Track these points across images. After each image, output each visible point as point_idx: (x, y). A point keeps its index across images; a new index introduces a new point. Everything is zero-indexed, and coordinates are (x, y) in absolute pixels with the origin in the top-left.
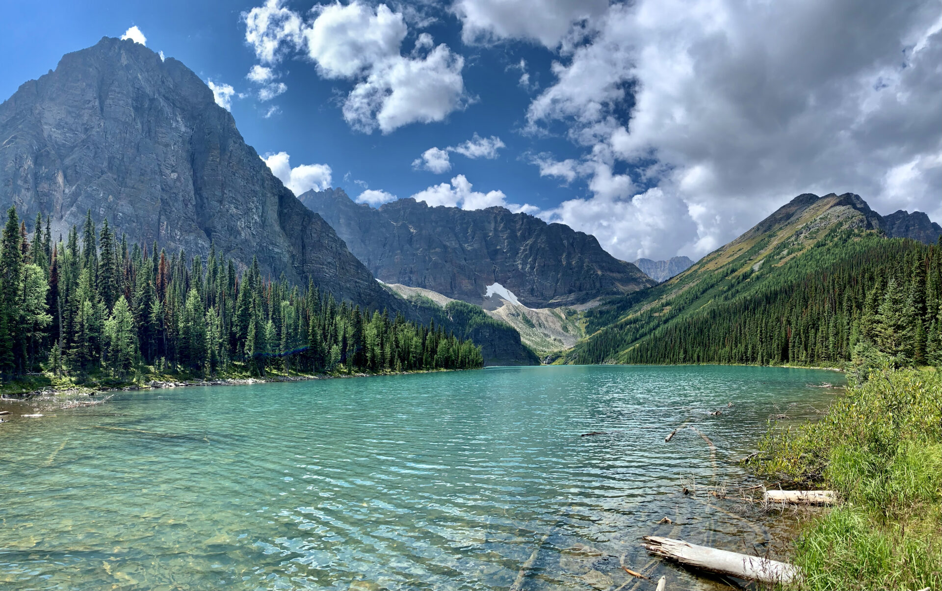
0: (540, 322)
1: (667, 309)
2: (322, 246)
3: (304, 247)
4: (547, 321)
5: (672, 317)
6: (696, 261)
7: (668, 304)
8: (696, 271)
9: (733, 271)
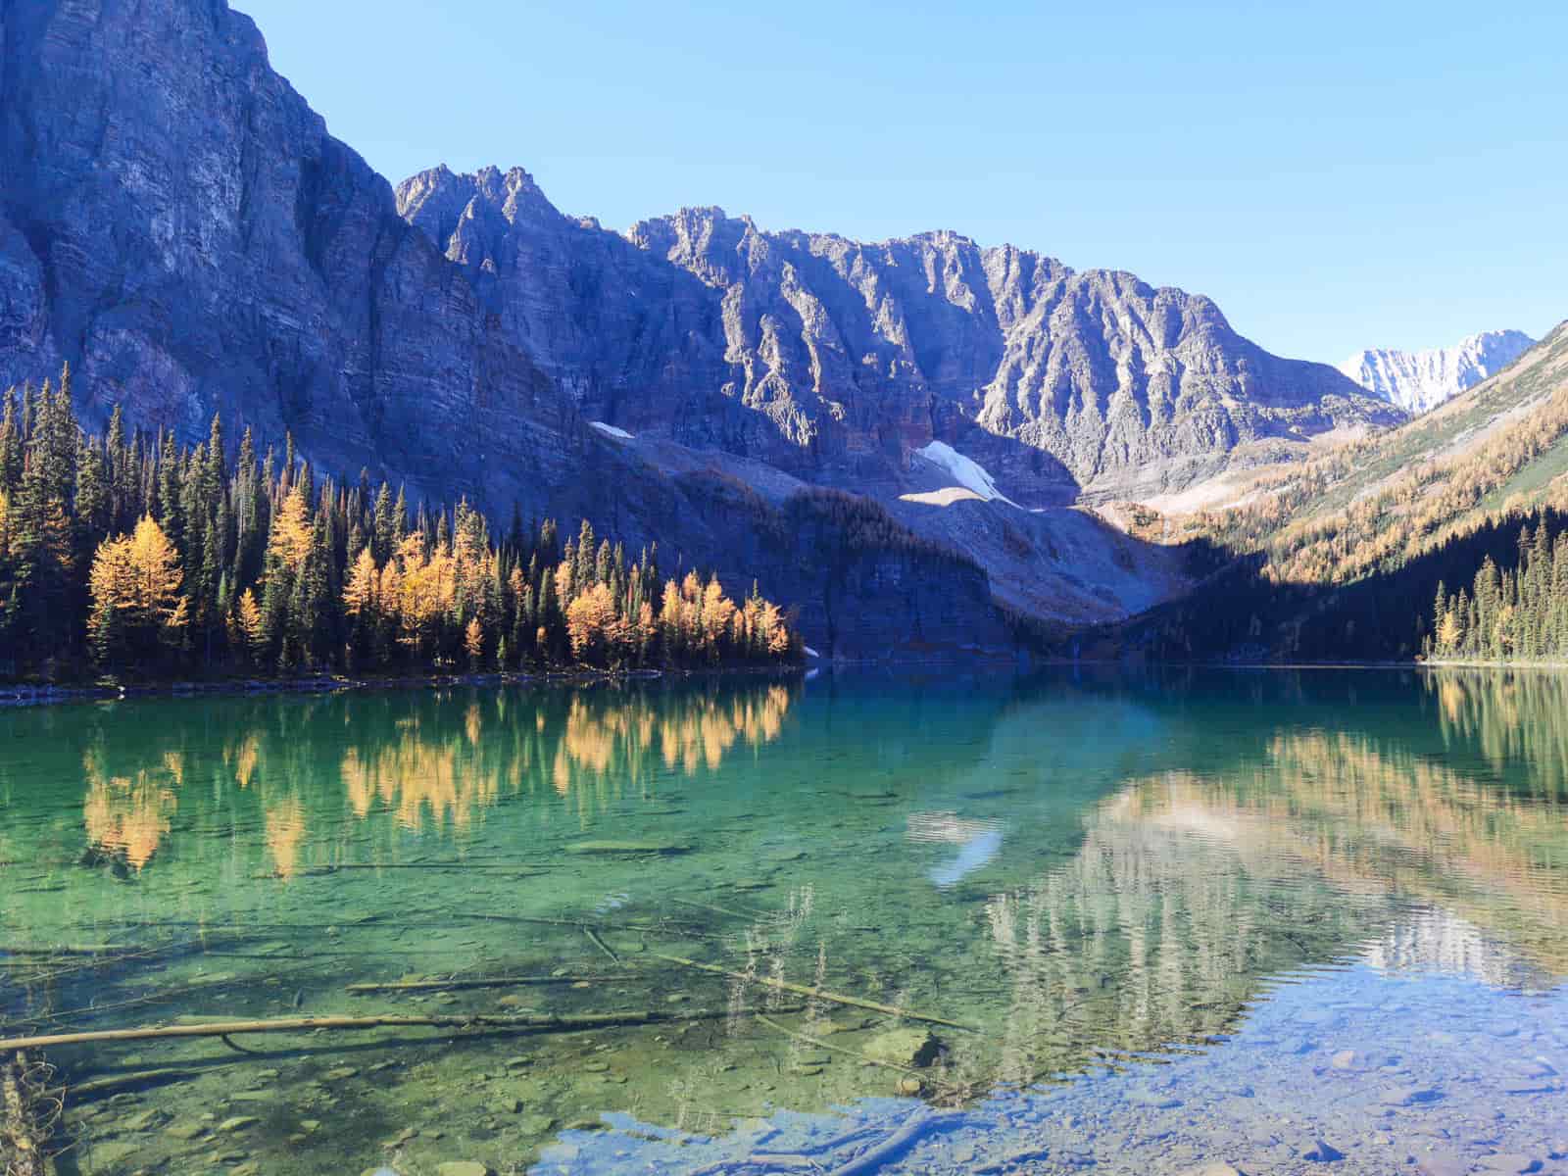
0: (1055, 544)
2: (429, 322)
3: (375, 319)
4: (1074, 542)
6: (1538, 336)
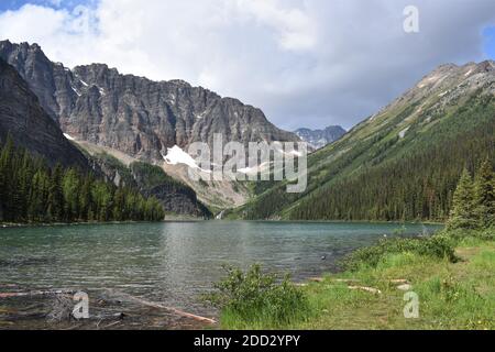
1: (324, 172)
5: (328, 179)
6: (347, 130)
7: (324, 168)
8: (347, 140)
9: (380, 138)
